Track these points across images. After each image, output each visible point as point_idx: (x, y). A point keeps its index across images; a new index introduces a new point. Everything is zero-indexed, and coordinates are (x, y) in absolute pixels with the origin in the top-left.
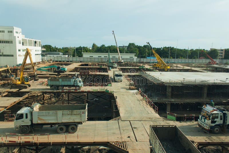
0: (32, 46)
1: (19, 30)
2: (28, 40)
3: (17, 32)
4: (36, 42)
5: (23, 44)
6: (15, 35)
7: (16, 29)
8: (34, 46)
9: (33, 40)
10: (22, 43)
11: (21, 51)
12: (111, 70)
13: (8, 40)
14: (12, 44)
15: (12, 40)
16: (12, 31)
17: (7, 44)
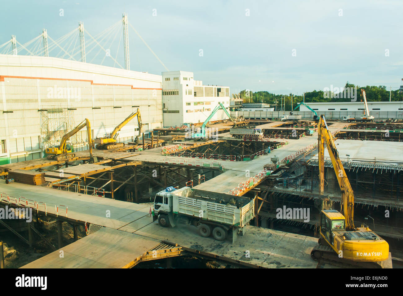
0: (213, 96)
1: (189, 75)
2: (205, 88)
3: (185, 79)
4: (219, 90)
5: (195, 95)
6: (181, 83)
7: (183, 74)
8: (215, 96)
9: (214, 87)
10: (193, 94)
11: (192, 104)
12: (311, 135)
13: (174, 91)
14: (178, 95)
15: (178, 90)
16: (178, 78)
17: (173, 96)
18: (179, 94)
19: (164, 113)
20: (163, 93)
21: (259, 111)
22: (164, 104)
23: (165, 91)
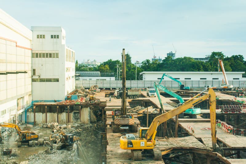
2: (69, 50)
13: (50, 52)
14: (57, 58)
15: (57, 52)
16: (58, 36)
17: (49, 59)
18: (59, 56)
19: (33, 82)
20: (33, 54)
21: (101, 80)
22: (34, 70)
23: (37, 52)
